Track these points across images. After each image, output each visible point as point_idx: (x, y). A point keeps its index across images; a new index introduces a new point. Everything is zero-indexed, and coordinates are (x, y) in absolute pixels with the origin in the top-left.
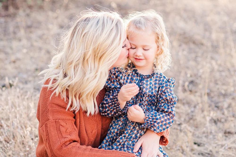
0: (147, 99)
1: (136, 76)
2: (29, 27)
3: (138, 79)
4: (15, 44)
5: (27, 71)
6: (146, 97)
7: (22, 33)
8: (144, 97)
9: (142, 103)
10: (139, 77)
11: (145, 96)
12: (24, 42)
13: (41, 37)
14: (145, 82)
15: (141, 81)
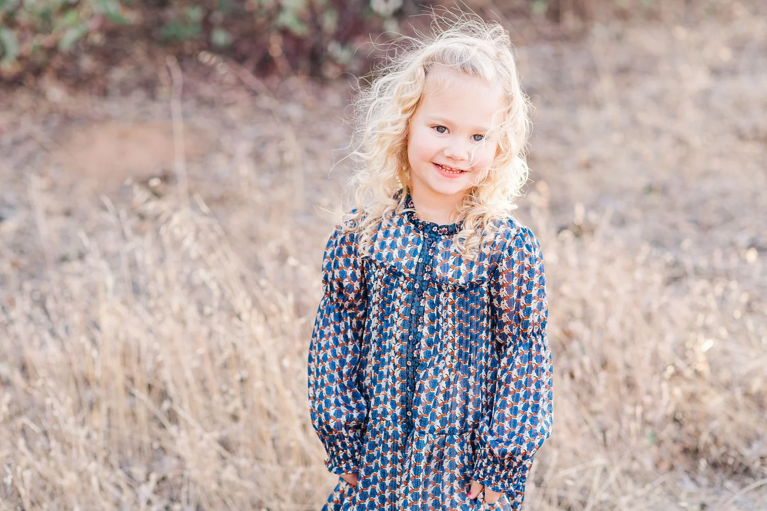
0: (452, 297)
1: (414, 229)
2: (623, 71)
3: (422, 239)
4: (586, 117)
5: (622, 192)
6: (449, 291)
7: (605, 86)
8: (442, 295)
9: (438, 313)
10: (421, 232)
11: (443, 291)
12: (612, 111)
13: (658, 99)
14: (440, 245)
15: (431, 245)
